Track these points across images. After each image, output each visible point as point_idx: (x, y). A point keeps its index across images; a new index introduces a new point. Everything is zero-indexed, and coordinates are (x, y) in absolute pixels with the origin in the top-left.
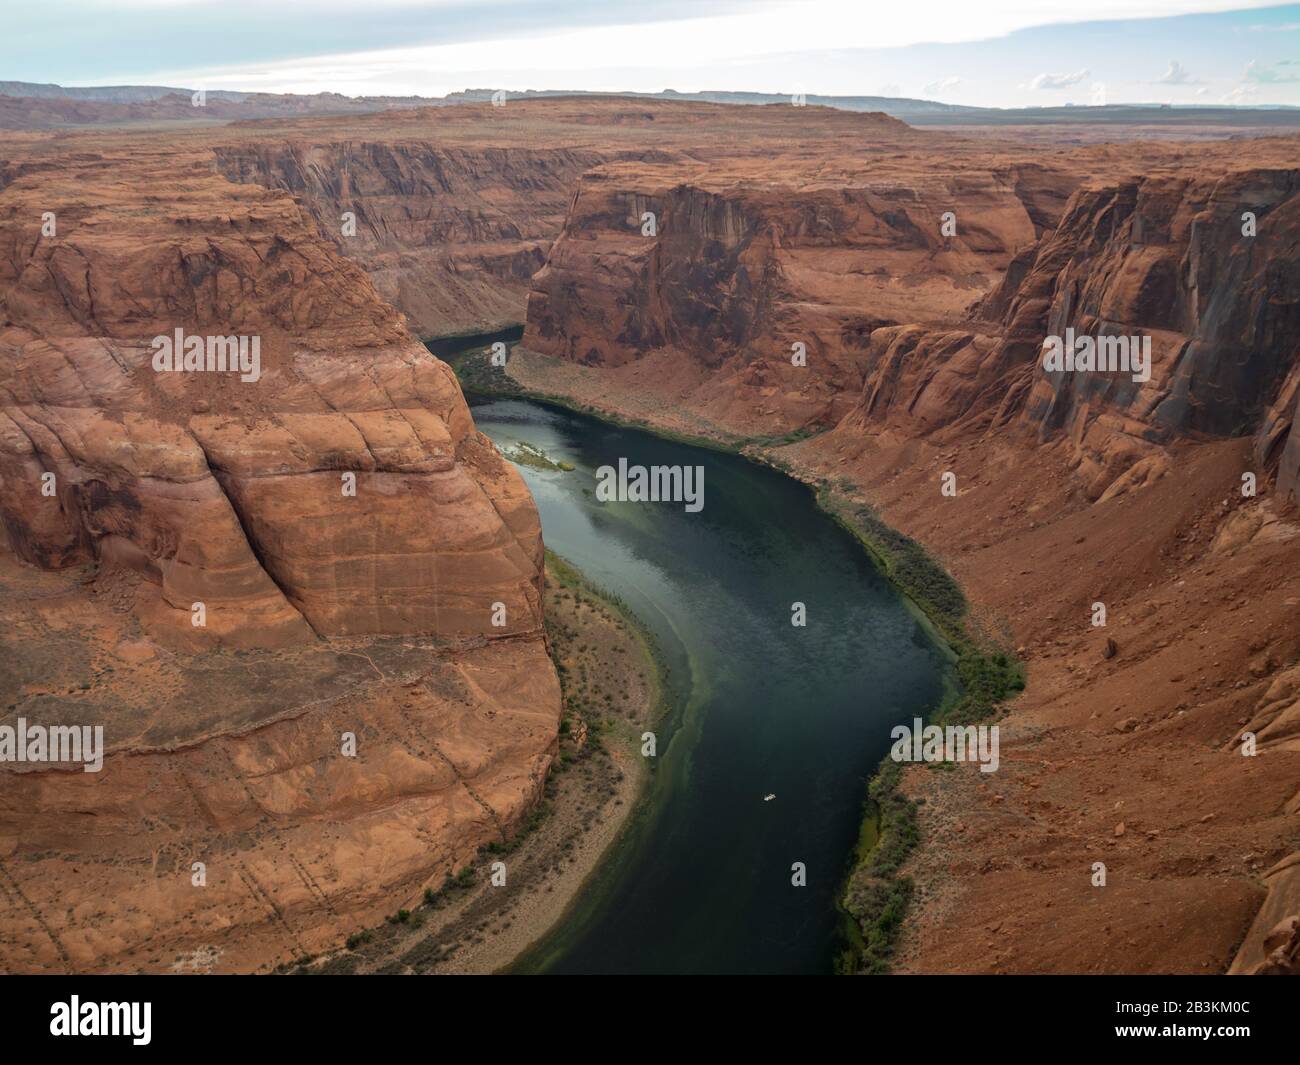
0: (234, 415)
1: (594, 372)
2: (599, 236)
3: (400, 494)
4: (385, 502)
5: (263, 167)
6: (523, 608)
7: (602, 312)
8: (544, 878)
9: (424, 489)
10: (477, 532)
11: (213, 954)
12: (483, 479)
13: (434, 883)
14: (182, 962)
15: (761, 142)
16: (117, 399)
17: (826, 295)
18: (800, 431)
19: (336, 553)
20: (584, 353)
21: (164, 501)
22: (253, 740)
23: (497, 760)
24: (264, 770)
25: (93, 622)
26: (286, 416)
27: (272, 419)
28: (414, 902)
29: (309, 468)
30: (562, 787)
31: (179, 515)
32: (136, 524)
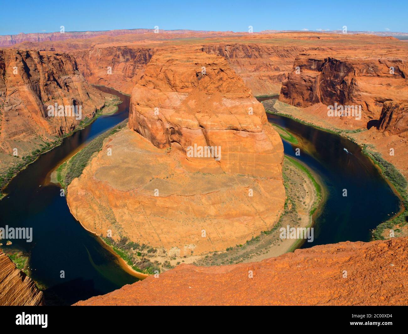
0: (206, 114)
1: (298, 108)
2: (303, 71)
3: (247, 137)
4: (243, 139)
5: (214, 50)
6: (277, 171)
7: (302, 92)
8: (278, 242)
9: (254, 137)
10: (266, 149)
11: (194, 246)
12: (269, 135)
13: (249, 239)
14: (187, 247)
15: (352, 45)
16: (178, 108)
17: (370, 91)
18: (358, 130)
19: (230, 151)
20: (296, 103)
21: (188, 134)
22: (206, 196)
23: (268, 210)
24: (209, 204)
25: (169, 162)
26: (219, 115)
27: (216, 115)
28: (243, 243)
29: (224, 128)
30: (284, 219)
31: (192, 138)
32: (181, 139)
